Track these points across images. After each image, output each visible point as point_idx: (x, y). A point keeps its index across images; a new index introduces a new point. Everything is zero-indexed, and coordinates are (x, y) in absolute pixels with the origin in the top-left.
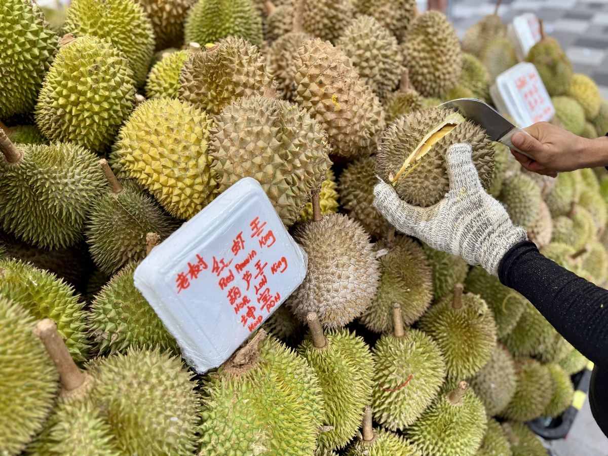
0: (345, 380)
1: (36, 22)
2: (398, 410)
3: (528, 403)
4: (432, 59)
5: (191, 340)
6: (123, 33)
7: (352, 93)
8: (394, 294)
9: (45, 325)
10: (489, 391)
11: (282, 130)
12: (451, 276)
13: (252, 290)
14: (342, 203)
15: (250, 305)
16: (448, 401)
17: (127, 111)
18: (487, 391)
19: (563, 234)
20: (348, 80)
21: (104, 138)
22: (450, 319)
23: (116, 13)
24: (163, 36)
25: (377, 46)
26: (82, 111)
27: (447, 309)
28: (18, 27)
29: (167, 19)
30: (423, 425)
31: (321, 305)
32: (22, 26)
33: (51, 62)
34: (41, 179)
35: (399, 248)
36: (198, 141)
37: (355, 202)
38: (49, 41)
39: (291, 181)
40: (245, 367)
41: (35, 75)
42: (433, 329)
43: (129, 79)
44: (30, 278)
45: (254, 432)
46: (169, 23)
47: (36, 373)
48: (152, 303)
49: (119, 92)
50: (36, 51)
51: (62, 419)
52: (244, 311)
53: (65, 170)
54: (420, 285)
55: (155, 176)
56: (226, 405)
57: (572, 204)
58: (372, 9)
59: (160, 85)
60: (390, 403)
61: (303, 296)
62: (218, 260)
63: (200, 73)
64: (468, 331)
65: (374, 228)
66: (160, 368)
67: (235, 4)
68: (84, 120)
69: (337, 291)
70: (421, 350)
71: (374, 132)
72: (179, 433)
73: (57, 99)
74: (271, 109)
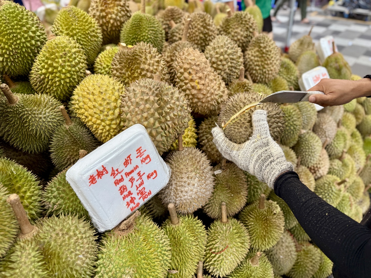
0: (187, 245)
1: (35, 26)
2: (219, 265)
3: (304, 270)
4: (262, 61)
5: (96, 213)
6: (84, 35)
7: (207, 80)
8: (223, 197)
9: (14, 197)
10: (279, 260)
11: (161, 99)
12: (260, 189)
13: (134, 187)
14: (199, 141)
15: (133, 196)
16: (250, 263)
17: (80, 79)
18: (278, 260)
19: (336, 169)
20: (206, 73)
21: (66, 93)
22: (257, 215)
23: (81, 23)
24: (108, 36)
25: (227, 53)
26: (55, 77)
27: (256, 209)
28: (25, 29)
29: (111, 27)
30: (235, 276)
31: (177, 199)
32: (27, 28)
33: (41, 49)
34: (27, 114)
35: (228, 170)
36: (116, 100)
37: (206, 141)
38: (41, 37)
39: (164, 128)
40: (125, 231)
41: (31, 55)
42: (246, 219)
43: (84, 61)
44: (13, 169)
45: (126, 268)
46: (112, 30)
47: (6, 223)
48: (75, 190)
49: (77, 68)
50: (33, 42)
51: (17, 249)
52: (128, 199)
53: (41, 110)
54: (240, 193)
55: (90, 118)
56: (112, 251)
57: (343, 152)
58: (230, 30)
59: (101, 65)
60: (215, 261)
61: (167, 193)
62: (115, 169)
63: (122, 61)
64: (266, 223)
65: (216, 157)
66: (76, 227)
67: (149, 22)
68: (55, 82)
69: (187, 192)
70: (235, 231)
71: (220, 102)
72: (83, 264)
73: (41, 70)
74: (156, 87)
